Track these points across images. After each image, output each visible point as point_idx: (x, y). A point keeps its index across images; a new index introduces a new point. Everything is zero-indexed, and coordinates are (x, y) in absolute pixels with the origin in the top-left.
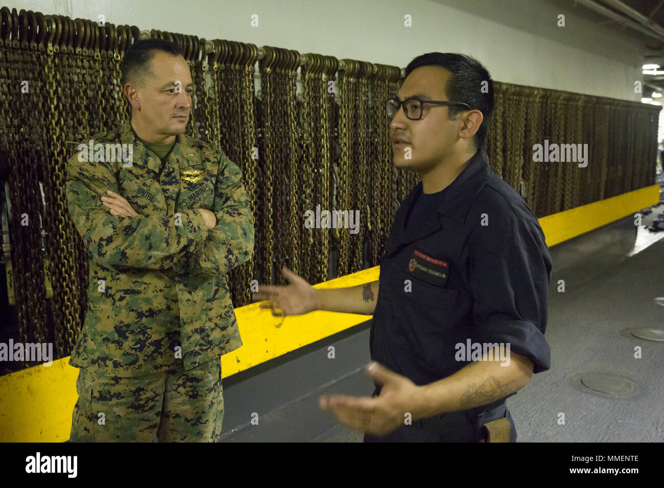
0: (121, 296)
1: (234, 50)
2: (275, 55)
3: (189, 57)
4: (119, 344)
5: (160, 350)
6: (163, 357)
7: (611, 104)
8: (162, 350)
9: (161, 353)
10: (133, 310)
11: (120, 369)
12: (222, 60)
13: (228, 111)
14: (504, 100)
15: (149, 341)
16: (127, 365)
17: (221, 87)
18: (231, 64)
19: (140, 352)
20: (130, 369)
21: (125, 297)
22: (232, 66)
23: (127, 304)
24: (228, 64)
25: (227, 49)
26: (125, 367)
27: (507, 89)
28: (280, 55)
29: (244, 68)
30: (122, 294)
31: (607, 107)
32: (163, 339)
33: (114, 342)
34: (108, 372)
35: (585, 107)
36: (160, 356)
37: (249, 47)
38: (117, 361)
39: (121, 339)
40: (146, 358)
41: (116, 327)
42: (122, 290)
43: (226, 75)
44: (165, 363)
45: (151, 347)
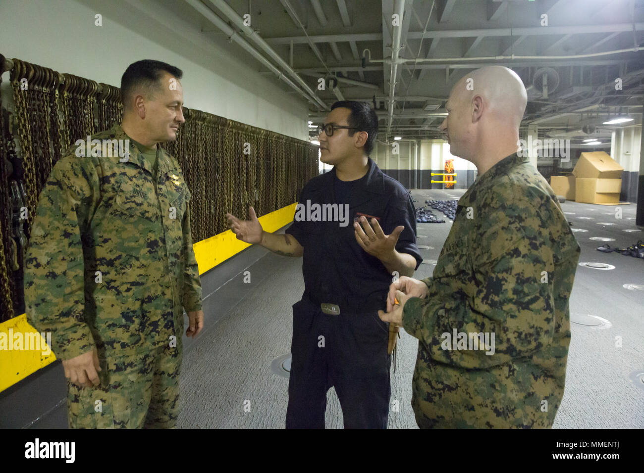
0: (128, 288)
1: (80, 84)
2: (109, 90)
3: (46, 85)
4: (126, 327)
5: (157, 330)
6: (160, 335)
7: (298, 142)
8: (159, 329)
9: (158, 332)
10: (138, 299)
11: (128, 348)
12: (71, 90)
13: (76, 131)
14: (246, 136)
15: (149, 322)
16: (133, 344)
17: (70, 111)
18: (77, 94)
19: (142, 332)
20: (135, 347)
21: (131, 289)
22: (78, 96)
23: (134, 294)
24: (75, 94)
25: (75, 82)
26: (131, 347)
27: (247, 128)
28: (113, 91)
29: (87, 99)
30: (129, 286)
31: (296, 144)
32: (159, 320)
33: (121, 326)
34: (116, 353)
35: (285, 143)
36: (157, 334)
37: (91, 83)
38: (124, 343)
39: (129, 323)
40: (146, 337)
41: (123, 314)
42: (129, 283)
43: (73, 102)
44: (161, 339)
45: (150, 327)
